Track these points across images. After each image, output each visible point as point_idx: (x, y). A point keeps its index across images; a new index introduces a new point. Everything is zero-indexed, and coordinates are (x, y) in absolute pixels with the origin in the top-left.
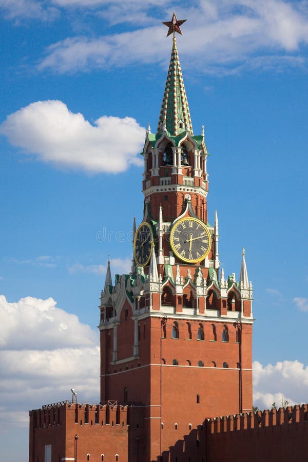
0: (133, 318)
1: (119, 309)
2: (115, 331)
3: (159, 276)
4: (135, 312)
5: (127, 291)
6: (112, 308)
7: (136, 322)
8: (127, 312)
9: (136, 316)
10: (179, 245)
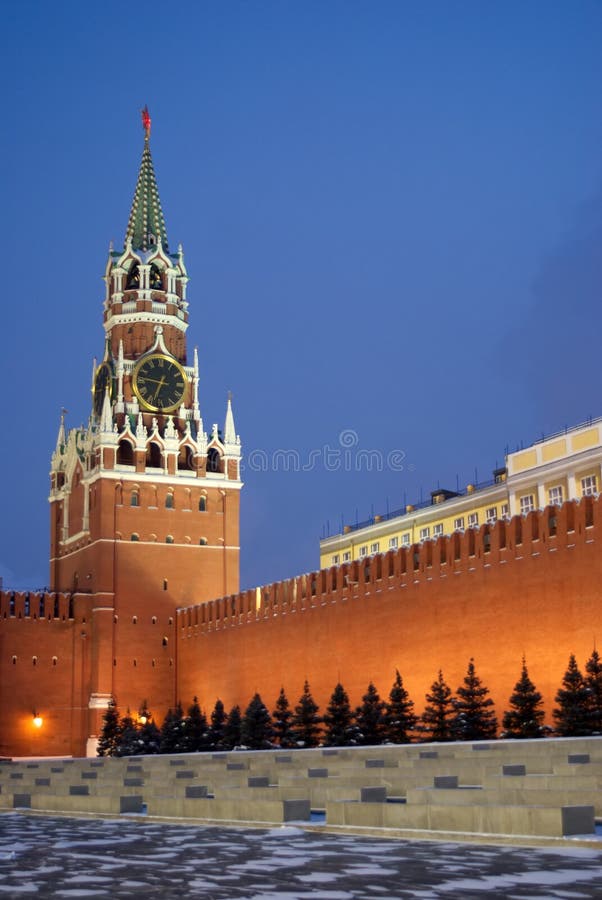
0: (83, 482)
1: (69, 475)
2: (66, 502)
3: (113, 426)
4: (86, 474)
5: (78, 449)
6: (63, 474)
7: (86, 487)
8: (78, 476)
9: (87, 478)
10: (145, 388)
